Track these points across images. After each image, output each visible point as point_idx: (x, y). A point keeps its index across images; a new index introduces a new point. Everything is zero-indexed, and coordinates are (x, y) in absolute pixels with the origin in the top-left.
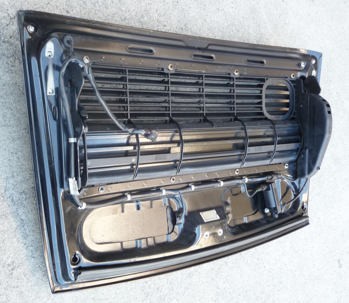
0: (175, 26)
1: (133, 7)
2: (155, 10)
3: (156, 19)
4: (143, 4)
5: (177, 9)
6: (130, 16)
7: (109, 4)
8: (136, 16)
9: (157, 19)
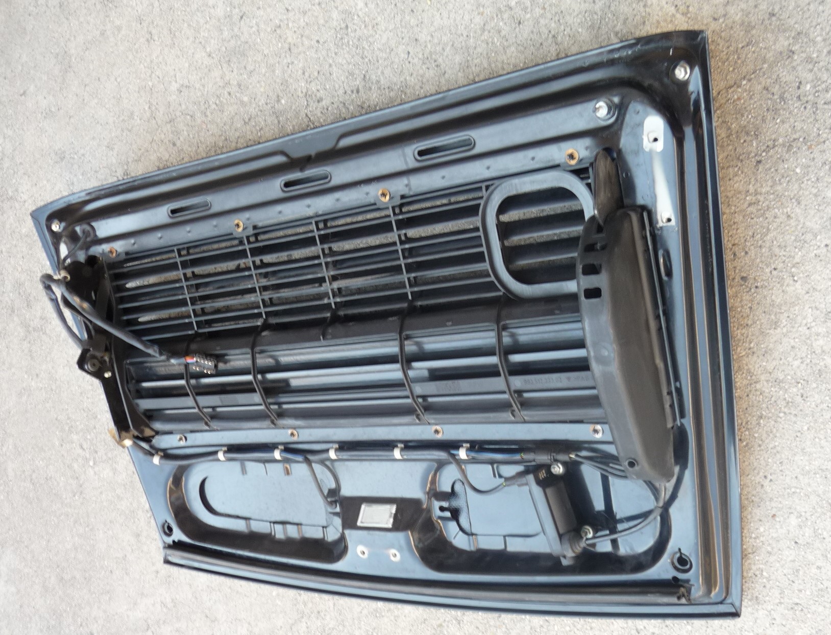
0: (341, 92)
1: (261, 86)
2: (300, 72)
3: (302, 92)
4: (277, 72)
5: (344, 47)
6: (257, 110)
7: (225, 101)
8: (266, 104)
9: (304, 91)
